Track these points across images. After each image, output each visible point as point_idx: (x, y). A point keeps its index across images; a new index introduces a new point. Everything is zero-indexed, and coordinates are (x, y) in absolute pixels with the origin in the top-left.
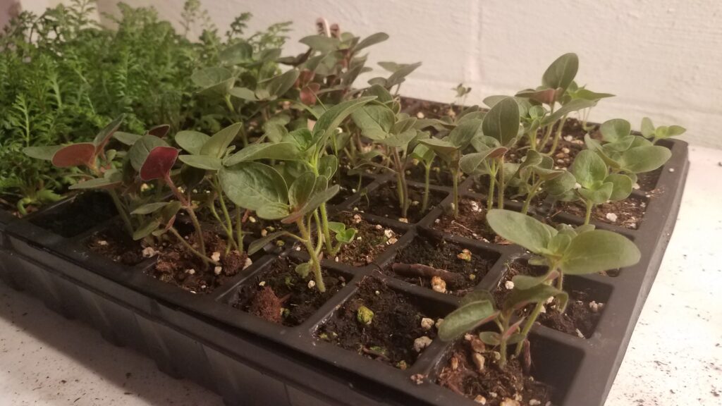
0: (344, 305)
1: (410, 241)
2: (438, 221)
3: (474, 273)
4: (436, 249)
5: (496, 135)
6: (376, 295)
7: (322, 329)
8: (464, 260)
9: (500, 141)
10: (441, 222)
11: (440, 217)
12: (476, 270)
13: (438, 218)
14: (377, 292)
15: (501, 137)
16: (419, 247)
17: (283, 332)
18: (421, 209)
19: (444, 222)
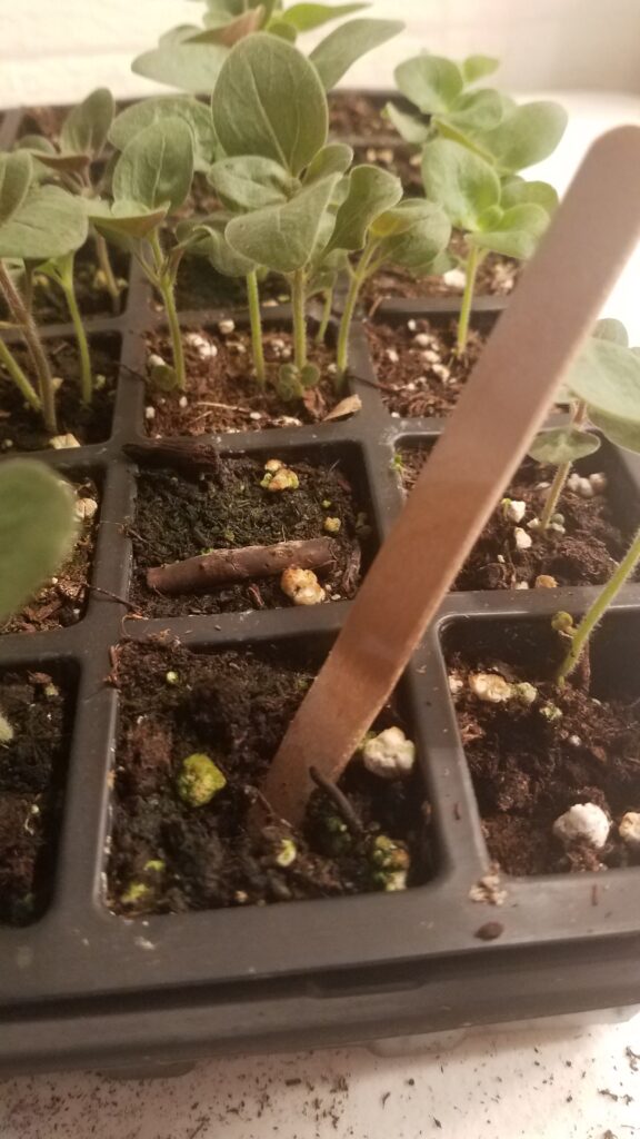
0: (119, 761)
1: (134, 495)
2: (151, 412)
3: (332, 512)
4: (204, 488)
5: (262, 148)
6: (170, 686)
7: (121, 874)
8: (286, 489)
9: (280, 162)
10: (159, 411)
11: (149, 401)
12: (326, 503)
13: (147, 405)
14: (171, 676)
15: (279, 149)
16: (165, 499)
17: (24, 958)
18: (80, 396)
19: (165, 410)
